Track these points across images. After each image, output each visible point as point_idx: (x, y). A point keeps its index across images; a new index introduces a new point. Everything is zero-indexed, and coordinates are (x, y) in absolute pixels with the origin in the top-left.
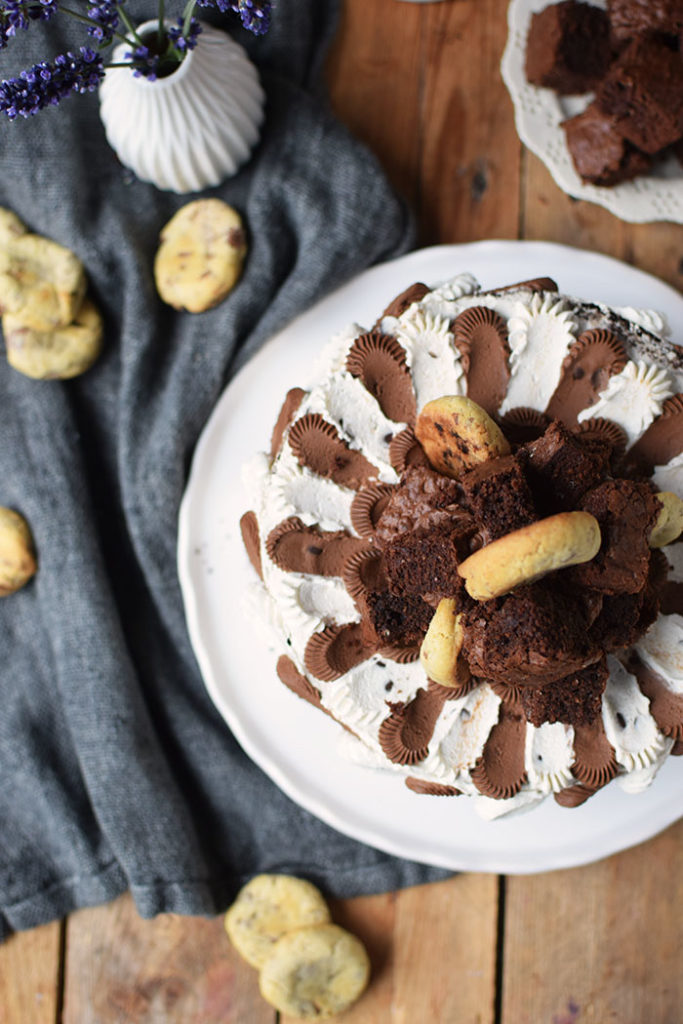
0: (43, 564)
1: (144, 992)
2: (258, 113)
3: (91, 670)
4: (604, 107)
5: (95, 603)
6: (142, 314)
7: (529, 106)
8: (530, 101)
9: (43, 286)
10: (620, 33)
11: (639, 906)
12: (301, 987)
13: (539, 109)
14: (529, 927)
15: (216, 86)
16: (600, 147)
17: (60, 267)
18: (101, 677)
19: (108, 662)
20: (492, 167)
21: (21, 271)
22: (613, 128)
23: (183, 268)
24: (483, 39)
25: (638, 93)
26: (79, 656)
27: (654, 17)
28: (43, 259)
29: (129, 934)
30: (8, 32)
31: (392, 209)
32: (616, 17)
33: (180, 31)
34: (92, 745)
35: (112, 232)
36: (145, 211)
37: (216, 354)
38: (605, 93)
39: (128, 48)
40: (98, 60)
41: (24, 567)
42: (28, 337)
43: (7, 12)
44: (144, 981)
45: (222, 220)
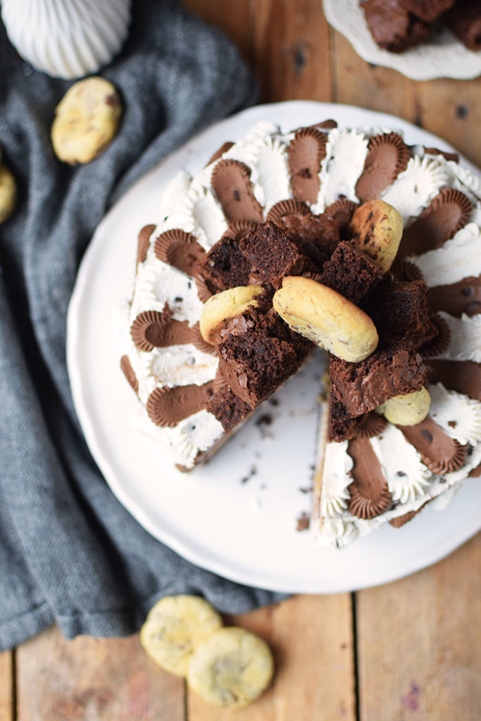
1: (81, 701)
3: (19, 449)
5: (20, 397)
6: (44, 171)
11: (460, 605)
12: (220, 678)
16: (391, 19)
18: (27, 454)
20: (309, 46)
23: (73, 130)
26: (9, 440)
29: (66, 657)
31: (244, 72)
34: (21, 508)
35: (18, 110)
36: (41, 92)
37: (97, 192)
44: (80, 693)
45: (100, 90)
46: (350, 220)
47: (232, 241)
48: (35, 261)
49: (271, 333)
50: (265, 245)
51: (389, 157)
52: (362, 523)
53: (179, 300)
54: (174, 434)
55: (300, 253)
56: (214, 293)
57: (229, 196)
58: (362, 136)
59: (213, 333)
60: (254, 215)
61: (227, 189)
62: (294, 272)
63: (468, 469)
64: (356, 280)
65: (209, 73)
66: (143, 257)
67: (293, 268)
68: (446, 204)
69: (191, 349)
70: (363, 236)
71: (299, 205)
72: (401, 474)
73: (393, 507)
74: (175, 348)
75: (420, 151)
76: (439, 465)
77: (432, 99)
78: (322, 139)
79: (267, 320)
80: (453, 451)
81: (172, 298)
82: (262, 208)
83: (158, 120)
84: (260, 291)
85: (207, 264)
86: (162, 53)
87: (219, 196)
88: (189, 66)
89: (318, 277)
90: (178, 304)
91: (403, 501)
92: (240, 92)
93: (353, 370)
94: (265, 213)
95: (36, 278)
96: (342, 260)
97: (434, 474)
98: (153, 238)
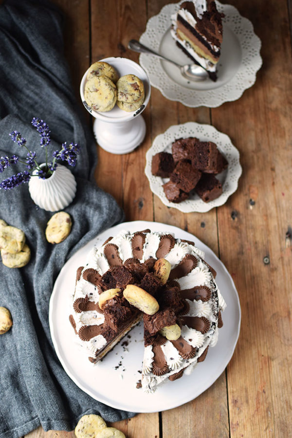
0: (14, 323)
2: (75, 189)
3: (29, 354)
4: (173, 181)
7: (153, 182)
8: (154, 180)
9: (13, 240)
10: (176, 160)
13: (156, 182)
14: (170, 429)
15: (62, 180)
16: (173, 191)
17: (17, 235)
18: (32, 356)
19: (34, 351)
20: (144, 199)
21: (6, 236)
22: (176, 186)
23: (53, 231)
24: (140, 164)
25: (181, 175)
26: (25, 350)
27: (184, 155)
28: (12, 233)
30: (5, 167)
31: (119, 210)
32: (174, 156)
33: (52, 166)
34: (29, 377)
35: (33, 224)
36: (42, 217)
37: (62, 255)
38: (173, 177)
39: (37, 171)
40: (29, 174)
41: (9, 324)
42: (8, 255)
43: (5, 162)
45: (64, 216)
46: (154, 265)
47: (110, 272)
48: (37, 280)
49: (122, 305)
50: (121, 274)
51: (168, 243)
52: (158, 378)
53: (91, 294)
54: (88, 344)
55: (132, 276)
56: (103, 291)
57: (110, 257)
58: (158, 235)
59: (103, 305)
60: (120, 264)
61: (110, 254)
62: (130, 283)
63: (197, 357)
64: (152, 286)
65: (105, 210)
66: (79, 279)
67: (130, 282)
68: (188, 260)
69: (95, 312)
70: (157, 271)
71: (135, 260)
72: (172, 359)
73: (169, 372)
74: (89, 312)
75: (179, 241)
76: (185, 355)
77: (191, 220)
78: (144, 237)
79: (122, 300)
80: (190, 350)
81: (89, 293)
82: (122, 261)
83: (86, 227)
84: (119, 290)
85: (101, 281)
86: (88, 203)
87: (106, 257)
88: (98, 208)
89: (139, 285)
90: (91, 296)
91: (173, 369)
92: (117, 217)
93: (151, 318)
94: (123, 263)
95: (38, 287)
96: (147, 279)
97: (184, 359)
98: (82, 272)
